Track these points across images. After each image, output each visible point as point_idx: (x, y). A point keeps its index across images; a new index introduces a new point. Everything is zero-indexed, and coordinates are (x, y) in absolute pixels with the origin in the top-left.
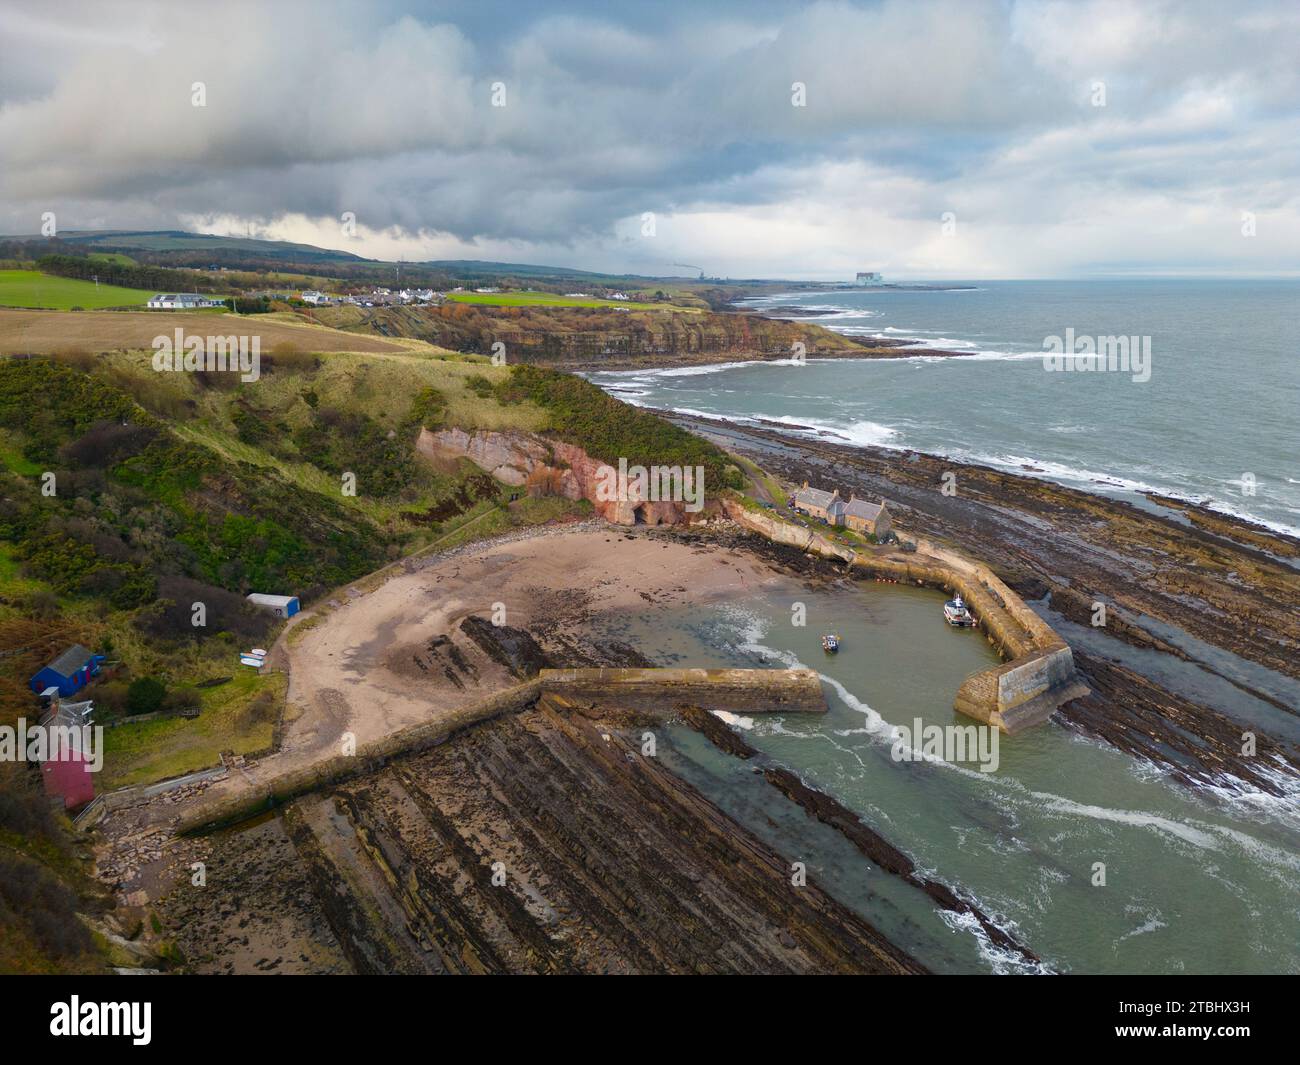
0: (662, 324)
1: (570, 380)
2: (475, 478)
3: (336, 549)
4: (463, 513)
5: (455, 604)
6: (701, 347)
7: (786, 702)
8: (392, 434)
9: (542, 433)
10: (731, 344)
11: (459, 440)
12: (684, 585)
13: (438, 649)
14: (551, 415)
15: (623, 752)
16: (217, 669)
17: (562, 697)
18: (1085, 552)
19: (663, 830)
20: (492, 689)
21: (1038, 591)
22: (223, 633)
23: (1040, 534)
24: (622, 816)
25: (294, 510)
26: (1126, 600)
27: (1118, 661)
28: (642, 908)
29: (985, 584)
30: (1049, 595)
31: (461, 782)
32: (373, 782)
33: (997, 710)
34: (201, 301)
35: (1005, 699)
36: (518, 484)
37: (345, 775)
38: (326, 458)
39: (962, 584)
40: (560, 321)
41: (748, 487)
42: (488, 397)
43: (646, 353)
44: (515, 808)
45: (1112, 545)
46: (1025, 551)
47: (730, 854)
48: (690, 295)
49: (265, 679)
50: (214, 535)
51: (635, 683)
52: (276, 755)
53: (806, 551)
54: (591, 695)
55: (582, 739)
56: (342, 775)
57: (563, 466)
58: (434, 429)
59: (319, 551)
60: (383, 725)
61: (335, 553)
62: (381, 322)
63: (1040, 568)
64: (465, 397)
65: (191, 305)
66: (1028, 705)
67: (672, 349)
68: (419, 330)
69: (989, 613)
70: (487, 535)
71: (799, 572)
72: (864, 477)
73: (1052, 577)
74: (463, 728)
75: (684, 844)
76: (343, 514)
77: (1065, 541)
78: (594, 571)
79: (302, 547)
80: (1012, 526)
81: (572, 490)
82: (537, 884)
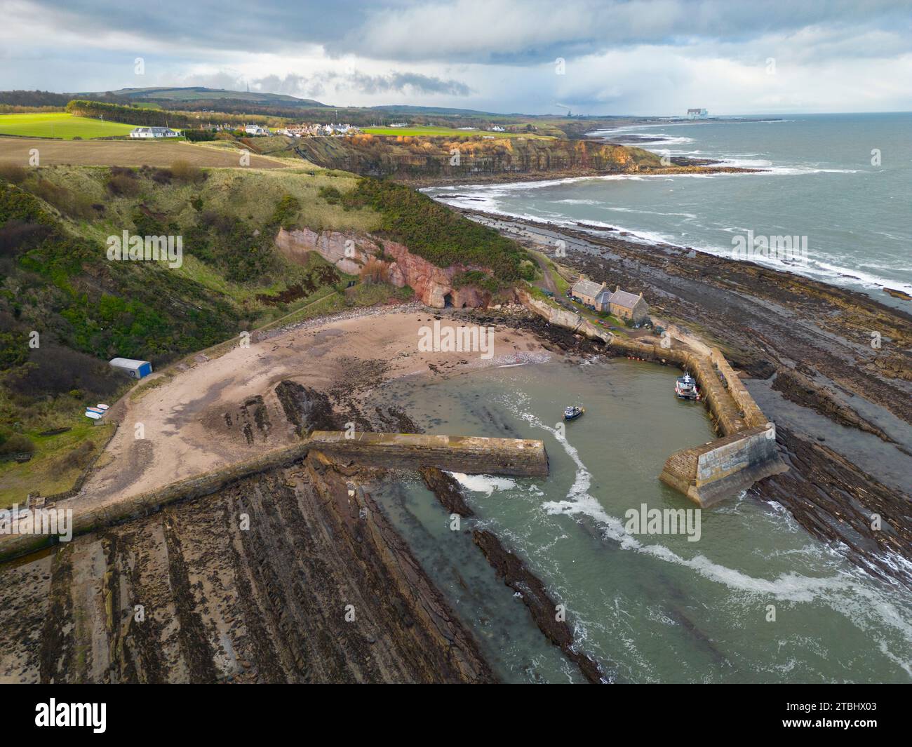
0: (519, 149)
1: (402, 191)
2: (320, 268)
3: (194, 323)
4: (307, 296)
5: (279, 370)
6: (548, 166)
7: (512, 467)
8: (257, 233)
9: (374, 233)
10: (572, 163)
11: (309, 238)
12: (466, 359)
13: (248, 407)
14: (384, 218)
15: (359, 507)
16: (62, 420)
17: (326, 455)
18: (817, 337)
19: (361, 589)
20: (274, 446)
21: (765, 373)
22: (75, 391)
23: (780, 320)
24: (332, 571)
25: (158, 293)
26: (843, 382)
27: (822, 440)
28: (309, 670)
29: (716, 366)
30: (775, 376)
31: (213, 530)
32: (142, 526)
33: (695, 485)
34: (167, 132)
35: (704, 475)
36: (356, 273)
37: (121, 519)
38: (204, 251)
39: (698, 365)
40: (441, 147)
41: (538, 278)
42: (335, 203)
43: (505, 171)
44: (246, 558)
45: (842, 331)
46: (763, 336)
47: (407, 619)
48: (553, 127)
49: (97, 430)
50: (93, 311)
51: (387, 446)
52: (73, 498)
53: (575, 332)
54: (350, 454)
55: (328, 494)
56: (118, 519)
57: (390, 260)
58: (289, 229)
59: (178, 325)
60: (172, 475)
61: (193, 325)
62: (302, 148)
63: (772, 351)
64: (317, 204)
65: (160, 135)
66: (726, 480)
67: (525, 169)
68: (333, 154)
69: (714, 392)
70: (323, 314)
71: (565, 350)
72: (645, 269)
73: (781, 360)
74: (235, 480)
75: (374, 603)
76: (204, 295)
77: (800, 327)
78: (400, 345)
79: (163, 321)
80: (760, 314)
81: (397, 279)
82: (234, 634)
